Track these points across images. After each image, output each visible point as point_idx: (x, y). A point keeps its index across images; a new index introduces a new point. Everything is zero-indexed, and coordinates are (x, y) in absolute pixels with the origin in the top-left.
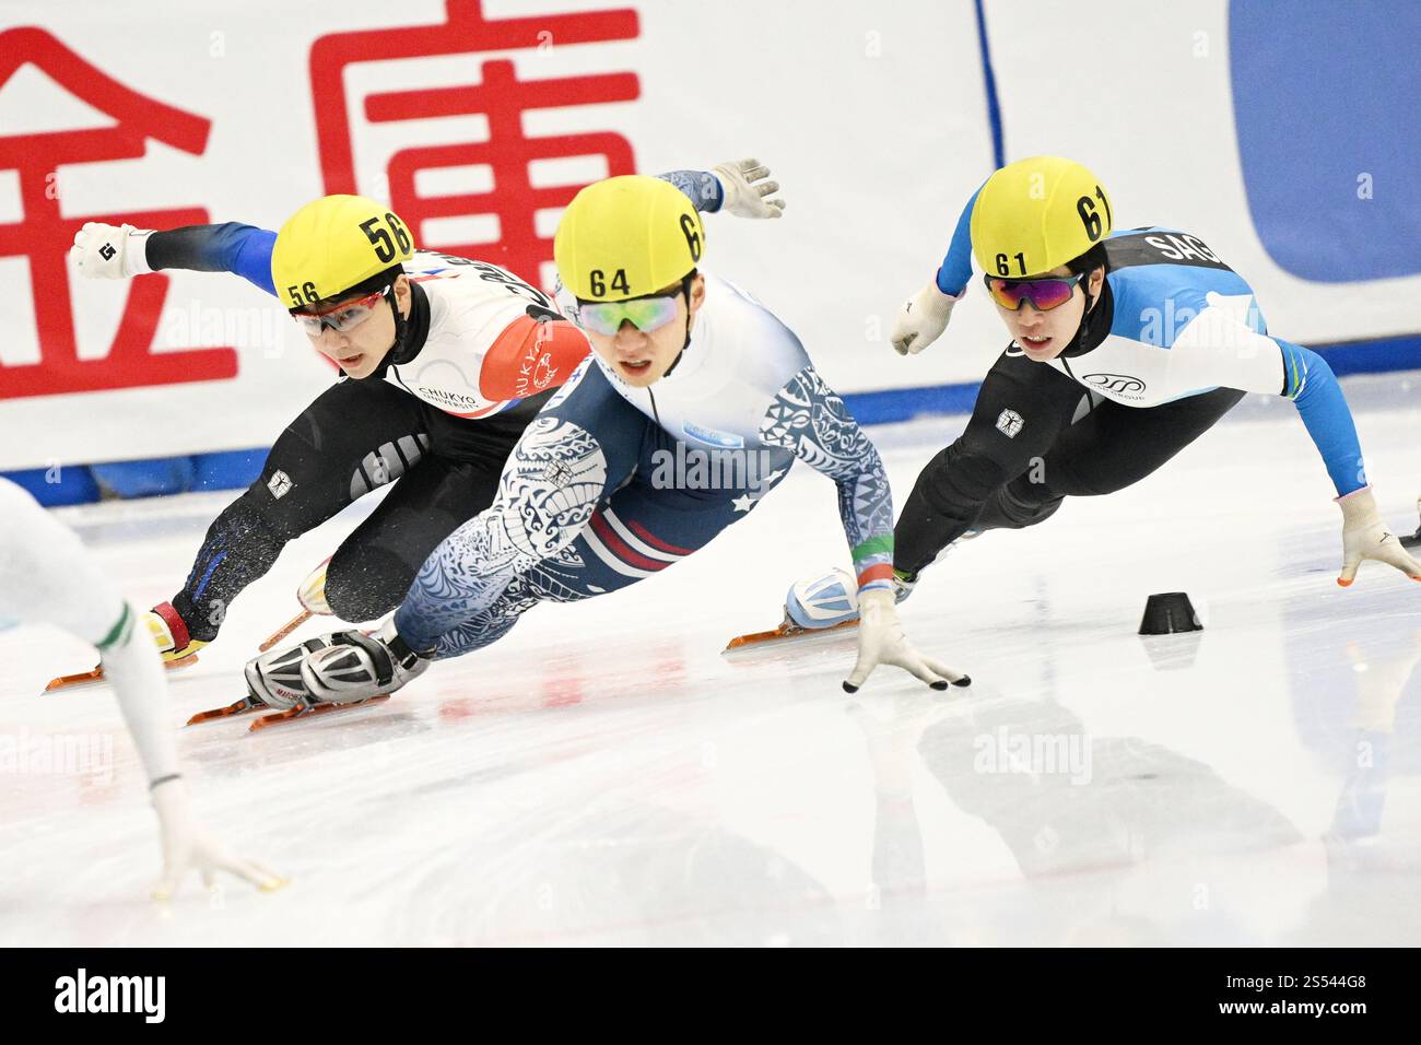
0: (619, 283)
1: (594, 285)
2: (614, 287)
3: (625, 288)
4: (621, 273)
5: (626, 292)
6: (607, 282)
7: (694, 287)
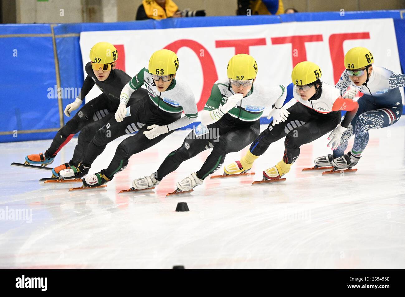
0: (352, 66)
1: (348, 66)
2: (351, 67)
3: (353, 67)
4: (353, 64)
5: (354, 68)
6: (350, 66)
7: (369, 68)
